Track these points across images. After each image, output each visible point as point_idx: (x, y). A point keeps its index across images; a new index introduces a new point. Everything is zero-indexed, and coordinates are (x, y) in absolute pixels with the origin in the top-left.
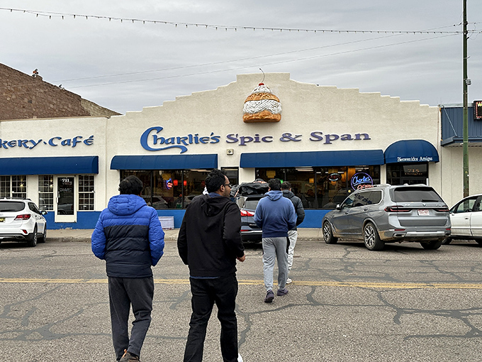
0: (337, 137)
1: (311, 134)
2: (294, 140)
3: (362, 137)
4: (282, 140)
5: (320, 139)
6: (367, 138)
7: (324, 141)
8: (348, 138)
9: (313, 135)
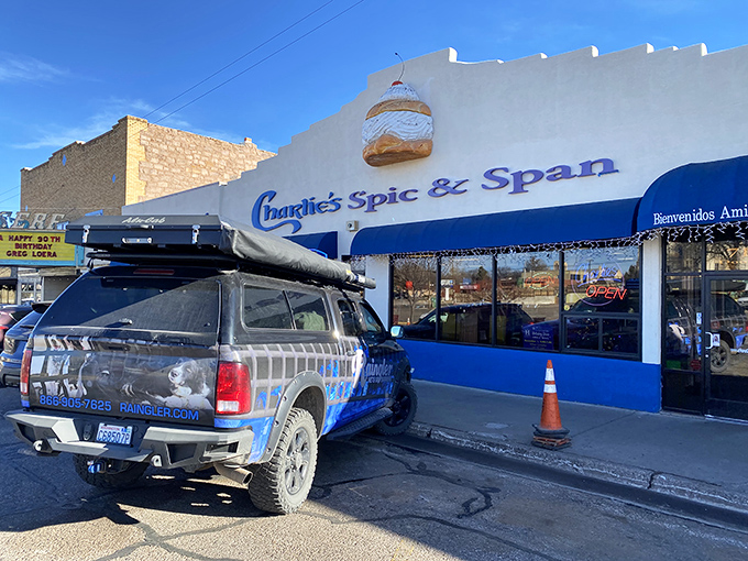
0: (538, 176)
1: (485, 175)
2: (454, 191)
3: (598, 168)
4: (432, 193)
5: (504, 183)
6: (609, 167)
7: (510, 188)
8: (566, 173)
9: (490, 174)
